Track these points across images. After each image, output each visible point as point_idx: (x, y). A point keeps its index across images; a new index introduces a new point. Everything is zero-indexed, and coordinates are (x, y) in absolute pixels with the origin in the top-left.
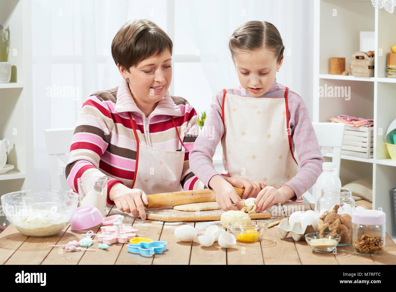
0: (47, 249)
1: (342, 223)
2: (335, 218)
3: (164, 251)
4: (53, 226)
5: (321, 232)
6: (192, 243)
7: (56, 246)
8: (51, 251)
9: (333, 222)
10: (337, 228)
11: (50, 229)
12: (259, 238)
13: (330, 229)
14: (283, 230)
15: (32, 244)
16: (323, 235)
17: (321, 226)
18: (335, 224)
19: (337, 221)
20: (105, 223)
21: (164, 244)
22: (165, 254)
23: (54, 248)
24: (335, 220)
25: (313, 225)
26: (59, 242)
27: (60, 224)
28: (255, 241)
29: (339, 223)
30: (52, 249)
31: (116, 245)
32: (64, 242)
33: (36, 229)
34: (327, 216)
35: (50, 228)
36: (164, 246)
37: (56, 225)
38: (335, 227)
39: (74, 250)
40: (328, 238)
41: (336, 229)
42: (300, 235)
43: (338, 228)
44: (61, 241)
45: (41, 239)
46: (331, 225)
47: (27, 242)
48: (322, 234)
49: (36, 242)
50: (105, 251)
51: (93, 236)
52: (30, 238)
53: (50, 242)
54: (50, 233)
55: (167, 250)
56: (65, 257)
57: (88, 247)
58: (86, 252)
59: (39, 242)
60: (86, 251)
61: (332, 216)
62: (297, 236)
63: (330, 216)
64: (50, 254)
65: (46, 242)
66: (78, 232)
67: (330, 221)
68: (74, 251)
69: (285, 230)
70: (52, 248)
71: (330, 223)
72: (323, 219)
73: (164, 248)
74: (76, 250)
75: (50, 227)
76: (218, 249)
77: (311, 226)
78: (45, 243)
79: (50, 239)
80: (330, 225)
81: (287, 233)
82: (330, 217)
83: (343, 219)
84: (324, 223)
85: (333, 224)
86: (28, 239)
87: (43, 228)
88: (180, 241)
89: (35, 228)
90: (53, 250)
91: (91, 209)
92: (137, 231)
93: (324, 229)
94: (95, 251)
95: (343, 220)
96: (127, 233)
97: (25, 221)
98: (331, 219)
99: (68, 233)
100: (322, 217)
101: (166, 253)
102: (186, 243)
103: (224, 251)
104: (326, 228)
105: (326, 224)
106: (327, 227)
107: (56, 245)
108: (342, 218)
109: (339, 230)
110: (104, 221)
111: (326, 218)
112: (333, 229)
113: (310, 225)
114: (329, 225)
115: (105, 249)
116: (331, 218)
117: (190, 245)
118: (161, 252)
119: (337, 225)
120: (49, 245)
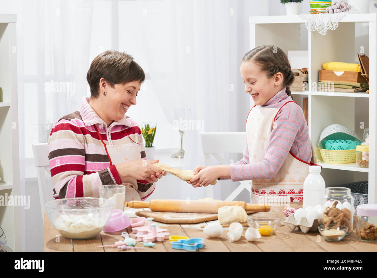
1: (345, 216)
2: (338, 212)
5: (328, 224)
9: (337, 215)
12: (273, 232)
13: (335, 221)
14: (292, 224)
16: (329, 227)
17: (327, 219)
18: (339, 217)
19: (341, 215)
20: (133, 225)
28: (271, 234)
29: (343, 217)
34: (330, 211)
38: (339, 220)
40: (337, 229)
41: (340, 221)
42: (308, 228)
43: (342, 221)
46: (336, 218)
60: (135, 249)
62: (306, 229)
67: (334, 215)
69: (294, 224)
70: (103, 248)
71: (335, 217)
72: (327, 214)
74: (127, 248)
77: (317, 220)
82: (334, 212)
84: (329, 217)
85: (337, 217)
93: (330, 222)
97: (69, 226)
99: (103, 235)
100: (326, 211)
102: (215, 239)
105: (331, 218)
106: (332, 220)
107: (103, 245)
111: (330, 213)
114: (334, 219)
115: (151, 247)
119: (341, 219)
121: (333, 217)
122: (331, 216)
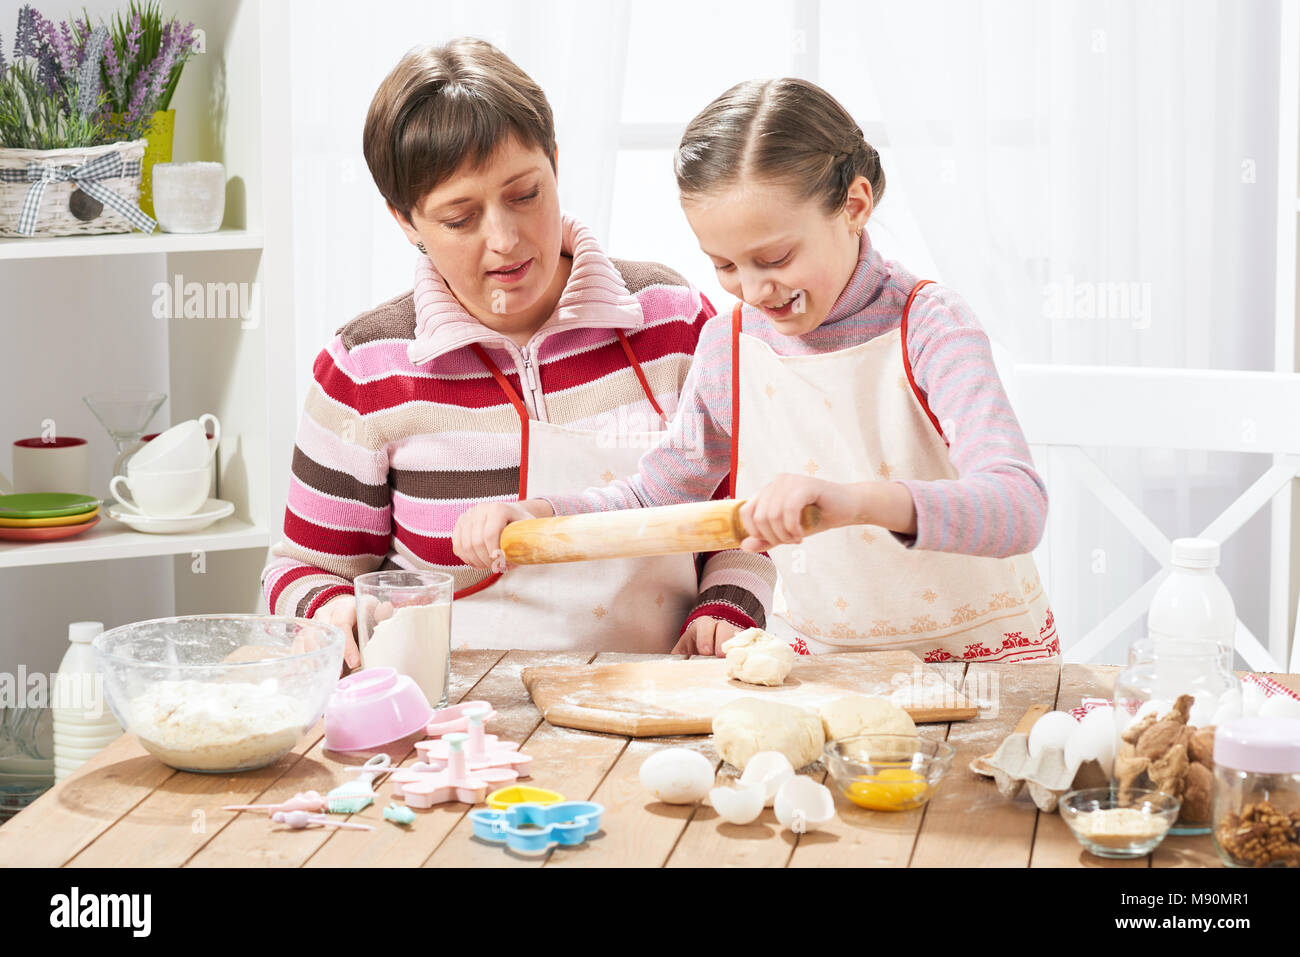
0: (220, 818)
1: (1192, 756)
2: (1171, 741)
3: (588, 838)
4: (255, 738)
5: (1124, 785)
6: (692, 809)
7: (253, 806)
8: (229, 824)
9: (1164, 753)
10: (1175, 774)
11: (245, 748)
12: (923, 799)
13: (1153, 776)
14: (1004, 773)
15: (179, 797)
16: (1129, 796)
17: (1126, 764)
18: (1168, 760)
19: (1178, 749)
20: (433, 728)
21: (591, 815)
22: (588, 846)
23: (244, 814)
24: (1171, 745)
25: (1102, 762)
26: (267, 794)
27: (276, 734)
29: (1182, 758)
30: (235, 818)
31: (446, 810)
32: (283, 792)
33: (197, 747)
34: (1146, 733)
35: (244, 745)
36: (590, 820)
37: (265, 736)
38: (1169, 772)
39: (301, 825)
40: (1142, 809)
41: (1170, 777)
42: (1052, 791)
43: (1177, 776)
44: (276, 788)
45: (213, 779)
46: (1157, 762)
47: (165, 790)
48: (1127, 793)
49: (192, 792)
50: (400, 832)
51: (385, 774)
52: (180, 776)
53: (239, 792)
54: (246, 760)
55: (601, 834)
56: (264, 850)
57: (353, 814)
58: (340, 833)
59: (204, 792)
60: (339, 828)
61: (1160, 733)
63: (1156, 734)
64: (221, 835)
65: (227, 791)
66: (346, 756)
67: (1152, 750)
68: (299, 828)
70: (236, 813)
71: (1155, 757)
72: (1132, 741)
73: (586, 828)
74: (308, 824)
75: (243, 741)
76: (770, 834)
77: (1095, 763)
78: (222, 795)
79: (242, 781)
80: (1153, 761)
81: (1018, 784)
82: (1156, 737)
83: (1200, 744)
84: (1136, 755)
85: (1162, 758)
86: (173, 780)
87: (220, 747)
88: (657, 800)
89: (194, 746)
90: (234, 823)
91: (393, 682)
92: (527, 763)
93: (1132, 776)
94: (366, 830)
95: (1200, 747)
96: (491, 767)
97: (164, 720)
98: (1158, 743)
99: (309, 761)
100: (1130, 732)
101: (593, 844)
102: (675, 808)
103: (788, 841)
104: (1138, 773)
105: (1140, 760)
106: (1142, 770)
107: (251, 803)
108: (1196, 739)
109: (1182, 782)
110: (432, 723)
111: (1141, 741)
112: (1164, 775)
113: (1091, 759)
114: (1151, 764)
115: (403, 825)
116: (1159, 739)
117: (684, 818)
118: (576, 842)
119: (1173, 768)
120: (232, 800)
121: (1149, 760)
122: (1143, 755)
